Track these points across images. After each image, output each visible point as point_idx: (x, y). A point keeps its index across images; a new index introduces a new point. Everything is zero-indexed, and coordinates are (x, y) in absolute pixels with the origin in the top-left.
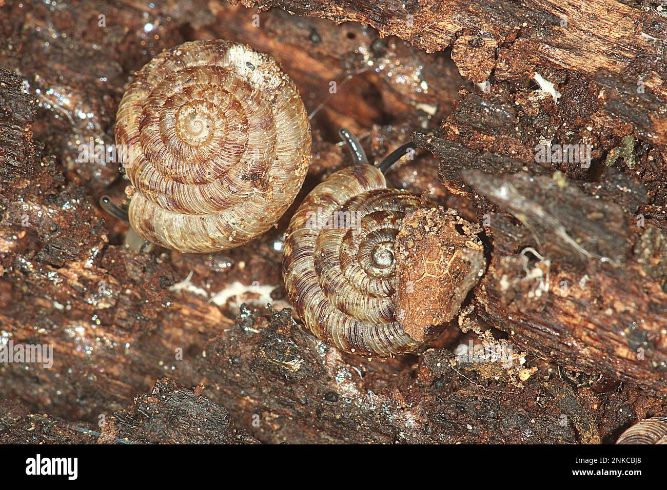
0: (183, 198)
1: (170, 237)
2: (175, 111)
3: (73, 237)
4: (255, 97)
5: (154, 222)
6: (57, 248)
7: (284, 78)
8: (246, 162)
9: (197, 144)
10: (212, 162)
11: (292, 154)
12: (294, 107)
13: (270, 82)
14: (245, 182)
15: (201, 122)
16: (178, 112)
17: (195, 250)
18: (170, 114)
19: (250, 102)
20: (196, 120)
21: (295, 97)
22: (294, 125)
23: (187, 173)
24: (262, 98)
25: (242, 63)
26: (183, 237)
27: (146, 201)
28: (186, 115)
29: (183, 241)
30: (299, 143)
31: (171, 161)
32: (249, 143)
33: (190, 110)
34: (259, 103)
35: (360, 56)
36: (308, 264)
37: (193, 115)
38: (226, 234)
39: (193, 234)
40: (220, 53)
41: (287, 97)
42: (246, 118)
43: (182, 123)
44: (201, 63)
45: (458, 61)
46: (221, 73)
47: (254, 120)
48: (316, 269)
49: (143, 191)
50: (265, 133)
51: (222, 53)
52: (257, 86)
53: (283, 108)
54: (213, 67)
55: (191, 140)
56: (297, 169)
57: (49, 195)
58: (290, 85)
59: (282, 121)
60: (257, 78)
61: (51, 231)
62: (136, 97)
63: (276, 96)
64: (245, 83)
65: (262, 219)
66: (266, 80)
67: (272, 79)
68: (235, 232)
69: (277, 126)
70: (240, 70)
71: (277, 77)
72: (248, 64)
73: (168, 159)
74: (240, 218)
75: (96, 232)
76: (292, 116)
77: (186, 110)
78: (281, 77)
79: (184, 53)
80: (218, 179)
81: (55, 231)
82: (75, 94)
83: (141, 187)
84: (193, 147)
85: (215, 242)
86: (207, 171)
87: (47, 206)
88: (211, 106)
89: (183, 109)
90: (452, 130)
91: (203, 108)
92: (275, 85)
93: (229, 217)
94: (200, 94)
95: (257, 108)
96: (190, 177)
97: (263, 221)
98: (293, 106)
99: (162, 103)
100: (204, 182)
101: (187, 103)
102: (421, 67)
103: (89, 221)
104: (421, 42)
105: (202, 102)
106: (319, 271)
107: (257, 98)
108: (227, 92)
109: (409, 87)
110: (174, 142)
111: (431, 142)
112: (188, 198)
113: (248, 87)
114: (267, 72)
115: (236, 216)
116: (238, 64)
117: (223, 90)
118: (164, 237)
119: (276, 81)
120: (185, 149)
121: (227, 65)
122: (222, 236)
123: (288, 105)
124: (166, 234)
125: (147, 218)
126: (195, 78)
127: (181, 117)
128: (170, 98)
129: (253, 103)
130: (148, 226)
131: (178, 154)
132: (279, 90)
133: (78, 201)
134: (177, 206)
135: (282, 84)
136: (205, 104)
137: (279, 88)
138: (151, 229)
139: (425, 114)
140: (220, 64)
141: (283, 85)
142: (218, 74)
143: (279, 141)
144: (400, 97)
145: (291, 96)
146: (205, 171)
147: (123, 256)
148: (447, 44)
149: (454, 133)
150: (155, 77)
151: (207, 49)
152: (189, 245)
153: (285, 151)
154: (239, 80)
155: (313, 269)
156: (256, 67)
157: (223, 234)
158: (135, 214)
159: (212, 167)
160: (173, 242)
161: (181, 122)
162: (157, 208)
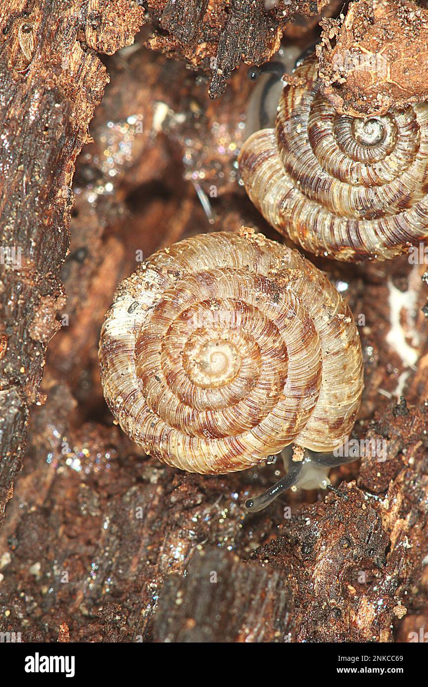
0: (304, 376)
1: (349, 397)
2: (199, 390)
3: (356, 517)
4: (173, 296)
5: (333, 418)
6: (369, 537)
7: (144, 267)
8: (257, 299)
9: (239, 359)
10: (260, 339)
11: (240, 248)
12: (181, 252)
13: (152, 282)
14: (281, 299)
15: (213, 354)
16: (200, 386)
17: (361, 368)
18: (202, 397)
19: (181, 301)
20: (209, 360)
21: (168, 252)
22: (204, 249)
23: (274, 370)
24: (173, 288)
25: (129, 319)
26: (349, 381)
27: (307, 429)
28: (203, 375)
29: (353, 381)
30: (225, 242)
31: (261, 391)
32: (232, 296)
33: (196, 370)
34: (180, 290)
35: (101, 199)
36: (368, 229)
37: (203, 366)
38: (342, 327)
39: (344, 367)
40: (118, 347)
41: (169, 260)
42: (201, 303)
43: (214, 380)
44: (132, 369)
45: (118, 45)
46: (144, 341)
47: (204, 293)
48: (375, 218)
49: (297, 430)
50: (218, 279)
51: (118, 346)
52: (159, 297)
53: (184, 264)
54: (137, 352)
55: (235, 365)
56: (257, 244)
57: (303, 552)
58: (153, 260)
59: (199, 265)
60: (147, 298)
61: (348, 547)
62: (179, 447)
63: (169, 272)
64: (157, 310)
65: (322, 284)
66: (149, 287)
67: (147, 280)
68: (340, 315)
69: (207, 268)
70: (138, 321)
71: (144, 274)
72: (130, 310)
73: (259, 394)
74: (323, 309)
75: (346, 493)
76: (192, 253)
77: (196, 376)
78: (144, 271)
79: (120, 393)
80: (280, 332)
81: (348, 540)
82: (170, 540)
83: (292, 433)
84: (242, 363)
85: (353, 341)
86: (270, 345)
87: (316, 555)
88: (190, 345)
89: (196, 380)
90: (201, 51)
91: (193, 354)
92: (155, 276)
93: (322, 323)
94: (174, 362)
95: (188, 291)
96: (279, 367)
97: (323, 283)
98: (179, 253)
99: (187, 410)
100: (284, 349)
101: (188, 375)
102: (110, 125)
103: (333, 503)
104: (96, 89)
105: (186, 357)
106: (380, 215)
107: (174, 293)
108: (171, 329)
109: (136, 136)
110: (237, 388)
111: (221, 69)
112: (304, 369)
113: (160, 307)
114: (139, 286)
115: (321, 314)
116: (131, 323)
117: (168, 333)
118: (349, 405)
119: (150, 276)
120: (245, 373)
121: (132, 337)
122: (345, 331)
123: (177, 259)
124: (345, 403)
125: (327, 426)
126: (154, 371)
127: (207, 381)
128: (181, 399)
129: (181, 297)
130: (337, 426)
131: (252, 382)
132: (161, 270)
133: (307, 519)
134: (314, 383)
135: (152, 269)
136: (188, 353)
137: (159, 271)
138: (340, 422)
139: (168, 119)
140: (132, 345)
141: (154, 267)
142: (146, 344)
143: (225, 265)
144: (145, 153)
145: (167, 257)
146: (272, 348)
147: (371, 464)
148: (97, 60)
149: (204, 49)
150: (153, 425)
151: (113, 365)
152: (357, 374)
153: (237, 258)
154: (153, 318)
155: (376, 222)
156: (134, 300)
157: (343, 331)
158: (323, 443)
159: (266, 338)
160: (355, 395)
161: (212, 381)
162: (315, 414)
